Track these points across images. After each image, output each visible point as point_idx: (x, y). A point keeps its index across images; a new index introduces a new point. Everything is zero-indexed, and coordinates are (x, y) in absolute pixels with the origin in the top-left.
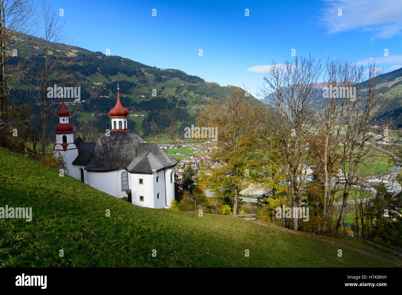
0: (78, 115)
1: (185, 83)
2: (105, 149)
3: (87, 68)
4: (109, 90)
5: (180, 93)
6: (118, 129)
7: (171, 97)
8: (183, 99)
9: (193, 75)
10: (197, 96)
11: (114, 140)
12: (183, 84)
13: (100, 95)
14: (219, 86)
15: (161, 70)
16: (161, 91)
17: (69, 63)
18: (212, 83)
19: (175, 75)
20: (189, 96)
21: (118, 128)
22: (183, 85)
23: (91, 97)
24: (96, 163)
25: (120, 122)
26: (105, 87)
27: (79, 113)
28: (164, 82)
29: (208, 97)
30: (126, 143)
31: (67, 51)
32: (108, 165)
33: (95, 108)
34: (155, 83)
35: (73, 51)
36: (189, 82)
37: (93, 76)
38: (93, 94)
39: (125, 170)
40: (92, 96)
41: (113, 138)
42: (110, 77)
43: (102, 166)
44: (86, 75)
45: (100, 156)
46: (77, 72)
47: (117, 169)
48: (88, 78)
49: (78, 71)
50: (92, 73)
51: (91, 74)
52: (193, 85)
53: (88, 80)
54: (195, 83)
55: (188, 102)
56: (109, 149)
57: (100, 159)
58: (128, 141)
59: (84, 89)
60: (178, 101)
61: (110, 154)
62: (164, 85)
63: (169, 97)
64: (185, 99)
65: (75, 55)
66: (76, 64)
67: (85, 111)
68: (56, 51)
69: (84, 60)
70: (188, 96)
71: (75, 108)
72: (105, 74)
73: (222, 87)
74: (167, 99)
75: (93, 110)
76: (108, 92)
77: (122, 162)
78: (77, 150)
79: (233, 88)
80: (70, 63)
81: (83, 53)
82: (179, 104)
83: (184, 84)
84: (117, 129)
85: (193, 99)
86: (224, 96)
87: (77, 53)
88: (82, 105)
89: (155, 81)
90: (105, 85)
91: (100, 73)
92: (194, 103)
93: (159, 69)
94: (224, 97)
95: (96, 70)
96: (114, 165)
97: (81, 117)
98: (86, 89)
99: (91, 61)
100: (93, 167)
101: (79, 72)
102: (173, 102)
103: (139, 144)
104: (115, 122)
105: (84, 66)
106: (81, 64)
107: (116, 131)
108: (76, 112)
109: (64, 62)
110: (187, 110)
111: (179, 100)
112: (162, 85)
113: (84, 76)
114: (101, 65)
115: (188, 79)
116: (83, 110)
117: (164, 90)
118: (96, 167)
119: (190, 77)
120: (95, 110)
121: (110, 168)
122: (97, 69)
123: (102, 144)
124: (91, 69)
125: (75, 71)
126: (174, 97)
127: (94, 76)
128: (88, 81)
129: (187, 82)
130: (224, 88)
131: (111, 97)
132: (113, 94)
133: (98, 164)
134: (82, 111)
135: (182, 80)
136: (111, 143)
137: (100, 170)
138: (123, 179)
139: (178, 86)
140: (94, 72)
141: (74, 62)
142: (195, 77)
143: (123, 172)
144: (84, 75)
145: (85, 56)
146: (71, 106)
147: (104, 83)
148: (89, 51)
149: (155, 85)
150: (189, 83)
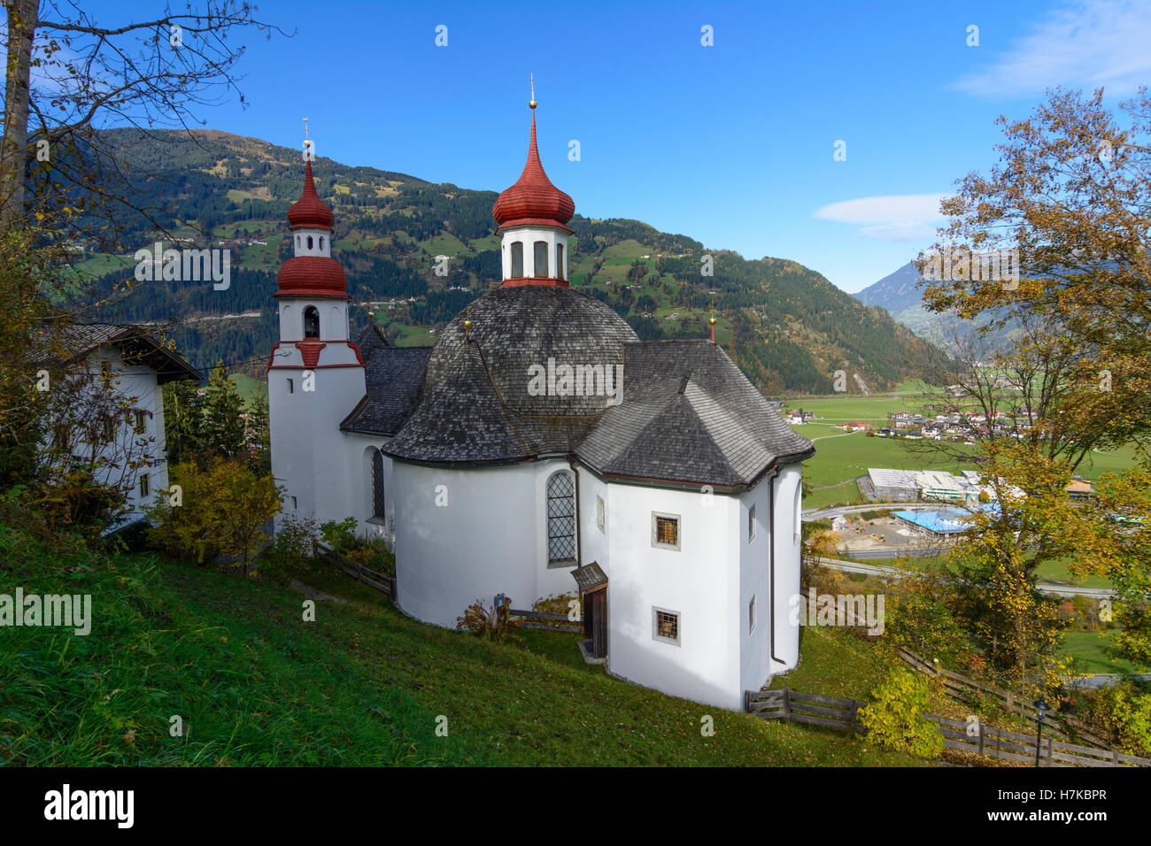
0: (399, 332)
1: (652, 252)
2: (474, 361)
3: (421, 221)
4: (470, 274)
5: (639, 277)
6: (532, 276)
7: (616, 287)
8: (647, 293)
9: (674, 232)
10: (684, 285)
11: (514, 319)
12: (647, 257)
13: (449, 286)
14: (741, 258)
15: (593, 222)
16: (593, 274)
17: (383, 212)
18: (723, 251)
19: (627, 235)
20: (662, 286)
21: (529, 271)
22: (649, 259)
23: (430, 291)
24: (433, 426)
25: (540, 247)
26: (460, 267)
27: (402, 327)
28: (601, 252)
29: (711, 287)
30: (572, 338)
31: (378, 184)
32: (487, 436)
33: (437, 315)
34: (577, 255)
35: (392, 183)
36: (663, 249)
37: (434, 241)
38: (432, 284)
39: (565, 466)
40: (432, 287)
41: (512, 313)
42: (471, 241)
43: (461, 437)
44: (420, 239)
45: (453, 391)
46: (399, 233)
47: (531, 458)
48: (423, 245)
49: (403, 230)
50: (433, 234)
51: (430, 236)
52: (674, 257)
53: (424, 250)
54: (680, 253)
55: (659, 300)
56: (491, 360)
57: (450, 404)
58: (579, 326)
59: (415, 271)
60: (634, 298)
61: (497, 382)
62: (601, 258)
63: (613, 289)
64: (652, 294)
65: (396, 193)
66: (398, 213)
67: (414, 323)
68: (355, 185)
69: (416, 204)
70: (659, 286)
71: (393, 315)
72: (460, 236)
73: (750, 262)
74: (607, 293)
75: (432, 321)
76: (467, 277)
77: (554, 422)
78: (361, 371)
79: (780, 264)
80: (386, 211)
81: (413, 187)
82: (638, 306)
83: (650, 255)
84: (525, 275)
85: (671, 293)
86: (754, 285)
87: (399, 188)
88: (408, 308)
89: (578, 250)
90: (462, 262)
91: (450, 232)
92: (674, 303)
93: (589, 219)
94: (756, 288)
95: (441, 226)
96: (517, 435)
97: (405, 336)
98: (419, 271)
99: (431, 205)
100: (417, 444)
101: (404, 232)
102: (621, 302)
103: (625, 344)
104: (517, 247)
105: (414, 216)
106: (408, 213)
107: (523, 284)
108: (395, 324)
109: (371, 211)
110: (657, 322)
111: (637, 296)
112: (595, 258)
113: (415, 242)
114: (452, 213)
115: (659, 243)
116: (410, 319)
117: (600, 271)
118: (435, 444)
119: (667, 238)
120: (438, 320)
121: (498, 448)
122: (442, 224)
123: (460, 338)
124: (431, 224)
125: (396, 229)
126: (624, 288)
127: (437, 239)
128: (424, 252)
129: (657, 250)
130: (755, 263)
131: (474, 290)
132: (478, 282)
133: (444, 430)
134: (407, 324)
135: (646, 244)
136: (500, 332)
137: (450, 458)
138: (555, 508)
139: (635, 262)
140: (436, 232)
141: (392, 209)
142: (679, 237)
143: (558, 474)
144: (414, 239)
145: (418, 193)
146: (385, 310)
147: (459, 258)
148: (427, 183)
149: (579, 259)
150: (663, 253)
